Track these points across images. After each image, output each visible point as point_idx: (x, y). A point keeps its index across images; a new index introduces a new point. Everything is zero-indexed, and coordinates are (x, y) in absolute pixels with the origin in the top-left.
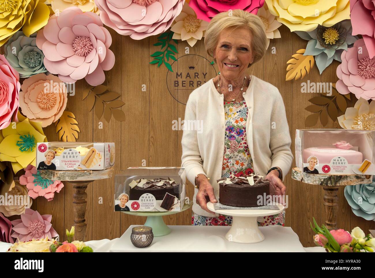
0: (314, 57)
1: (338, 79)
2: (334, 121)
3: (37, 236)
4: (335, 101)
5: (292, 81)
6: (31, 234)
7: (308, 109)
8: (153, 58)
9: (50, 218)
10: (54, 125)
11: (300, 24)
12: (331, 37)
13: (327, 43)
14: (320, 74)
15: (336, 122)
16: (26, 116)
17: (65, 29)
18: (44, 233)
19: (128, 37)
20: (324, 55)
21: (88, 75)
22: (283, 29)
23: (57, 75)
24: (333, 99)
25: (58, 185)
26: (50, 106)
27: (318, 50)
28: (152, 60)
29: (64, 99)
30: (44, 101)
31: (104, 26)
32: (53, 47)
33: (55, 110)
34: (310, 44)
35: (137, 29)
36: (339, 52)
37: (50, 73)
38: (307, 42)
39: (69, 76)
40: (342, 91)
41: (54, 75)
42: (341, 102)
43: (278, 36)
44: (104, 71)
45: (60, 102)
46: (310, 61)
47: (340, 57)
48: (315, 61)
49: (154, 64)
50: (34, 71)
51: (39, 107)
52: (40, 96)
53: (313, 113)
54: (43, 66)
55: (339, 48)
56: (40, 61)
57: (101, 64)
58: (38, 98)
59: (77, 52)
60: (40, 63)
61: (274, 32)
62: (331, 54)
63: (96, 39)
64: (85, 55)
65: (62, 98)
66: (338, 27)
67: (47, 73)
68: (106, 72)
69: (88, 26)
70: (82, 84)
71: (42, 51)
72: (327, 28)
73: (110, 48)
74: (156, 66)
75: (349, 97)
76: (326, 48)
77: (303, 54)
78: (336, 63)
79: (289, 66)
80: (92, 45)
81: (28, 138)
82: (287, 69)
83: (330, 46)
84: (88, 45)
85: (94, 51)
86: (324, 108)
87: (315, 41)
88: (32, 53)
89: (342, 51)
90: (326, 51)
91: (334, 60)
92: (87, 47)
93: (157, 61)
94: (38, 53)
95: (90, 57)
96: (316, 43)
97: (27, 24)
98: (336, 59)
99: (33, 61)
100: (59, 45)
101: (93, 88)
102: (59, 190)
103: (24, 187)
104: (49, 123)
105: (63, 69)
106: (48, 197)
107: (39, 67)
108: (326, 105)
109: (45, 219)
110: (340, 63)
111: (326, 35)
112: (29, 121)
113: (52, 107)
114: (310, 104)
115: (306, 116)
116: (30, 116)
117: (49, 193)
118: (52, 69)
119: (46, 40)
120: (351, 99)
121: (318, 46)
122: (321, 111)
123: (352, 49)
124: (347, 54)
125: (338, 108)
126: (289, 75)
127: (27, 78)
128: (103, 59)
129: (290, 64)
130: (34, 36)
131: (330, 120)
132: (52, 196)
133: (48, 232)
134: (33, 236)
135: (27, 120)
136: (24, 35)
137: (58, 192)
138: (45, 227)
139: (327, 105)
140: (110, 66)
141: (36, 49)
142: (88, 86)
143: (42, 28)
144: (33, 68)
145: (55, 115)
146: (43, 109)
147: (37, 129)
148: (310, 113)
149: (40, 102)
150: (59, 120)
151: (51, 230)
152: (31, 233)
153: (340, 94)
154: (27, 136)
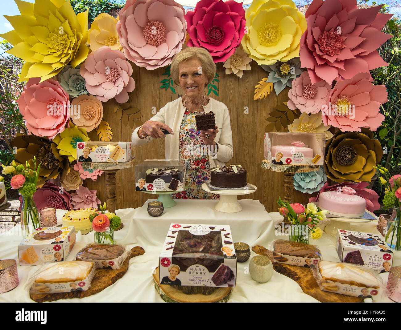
0: (273, 83)
1: (289, 99)
2: (285, 128)
3: (88, 203)
4: (286, 115)
5: (258, 100)
6: (84, 202)
7: (268, 120)
8: (162, 84)
9: (95, 192)
10: (95, 130)
11: (264, 60)
12: (285, 70)
13: (282, 74)
14: (277, 96)
15: (286, 129)
16: (76, 125)
17: (99, 63)
18: (92, 201)
19: (144, 68)
20: (280, 82)
21: (116, 96)
22: (253, 64)
23: (95, 96)
24: (285, 113)
25: (99, 171)
26: (91, 118)
27: (276, 78)
28: (161, 85)
29: (101, 113)
30: (87, 114)
31: (127, 60)
32: (92, 76)
33: (95, 120)
34: (271, 75)
35: (150, 63)
36: (290, 81)
37: (91, 94)
38: (269, 73)
39: (103, 96)
40: (291, 107)
41: (94, 95)
42: (290, 115)
43: (249, 68)
44: (129, 93)
45: (98, 115)
46: (271, 86)
47: (291, 84)
48: (274, 87)
49: (163, 88)
50: (80, 93)
51: (85, 118)
52: (84, 111)
53: (271, 123)
54: (86, 89)
55: (291, 78)
56: (84, 86)
57: (125, 88)
58: (83, 112)
59: (109, 79)
60: (83, 87)
61: (247, 65)
62: (285, 82)
63: (122, 70)
64: (114, 82)
65: (100, 112)
66: (290, 63)
67: (88, 94)
68: (129, 94)
69: (115, 61)
70: (113, 101)
71: (84, 78)
72: (283, 63)
73: (132, 76)
74: (164, 89)
75: (295, 112)
76: (282, 77)
77: (266, 81)
78: (288, 88)
79: (256, 90)
80: (119, 74)
81: (78, 139)
82: (255, 92)
83: (284, 76)
84: (116, 74)
85: (121, 78)
86: (278, 120)
87: (274, 72)
88: (78, 80)
89: (292, 79)
90: (281, 80)
91: (286, 86)
92: (115, 76)
93: (165, 86)
94: (82, 81)
95: (118, 83)
96: (275, 74)
97: (73, 60)
98: (288, 85)
99: (78, 86)
100: (96, 74)
101: (122, 106)
102: (100, 174)
103: (77, 172)
104: (91, 129)
105: (100, 91)
106: (93, 178)
107: (83, 90)
108: (280, 117)
109: (92, 193)
110: (291, 88)
111: (282, 68)
112: (78, 128)
113: (93, 118)
114: (270, 116)
115: (266, 125)
116: (78, 124)
117: (94, 176)
118: (92, 92)
119: (86, 71)
120: (297, 113)
121: (276, 76)
122: (276, 121)
123: (299, 79)
124: (296, 82)
125: (288, 119)
126: (256, 97)
127: (75, 98)
128: (127, 84)
129: (257, 88)
130: (78, 68)
131: (282, 127)
132: (96, 178)
133: (95, 201)
134: (85, 203)
135: (76, 127)
136: (72, 67)
137: (100, 175)
138: (92, 198)
139: (281, 117)
140: (132, 89)
141: (80, 78)
142: (117, 104)
143: (83, 62)
144: (79, 91)
145: (96, 124)
146: (87, 119)
147: (83, 133)
148: (269, 123)
149: (85, 115)
150: (98, 127)
151: (96, 200)
152: (83, 201)
153: (290, 109)
154: (78, 138)
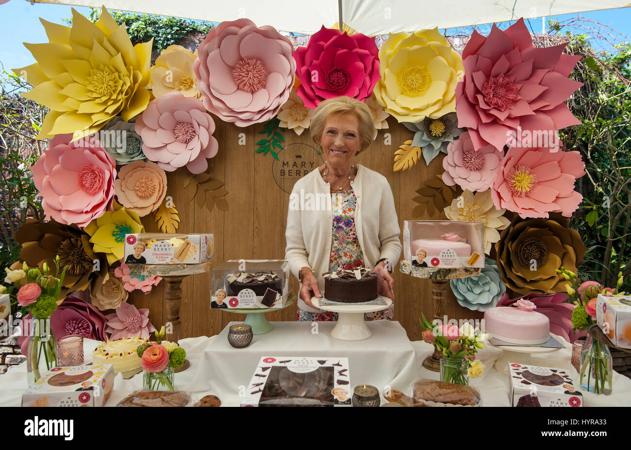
0: (421, 148)
1: (444, 171)
2: (441, 212)
3: (133, 331)
4: (441, 192)
5: (400, 172)
6: (127, 329)
7: (415, 200)
8: (258, 146)
9: (147, 313)
10: (153, 214)
11: (407, 115)
12: (437, 129)
13: (433, 135)
14: (427, 165)
15: (442, 213)
16: (122, 205)
17: (166, 115)
18: (141, 327)
19: (232, 124)
20: (430, 146)
21: (189, 163)
22: (391, 120)
23: (156, 162)
24: (440, 190)
25: (156, 278)
26: (148, 195)
27: (424, 141)
28: (257, 148)
29: (163, 187)
30: (142, 189)
31: (208, 112)
32: (153, 133)
33: (153, 199)
34: (417, 136)
35: (241, 116)
36: (445, 144)
37: (149, 160)
38: (414, 133)
39: (169, 163)
40: (448, 182)
41: (154, 162)
42: (447, 194)
43: (386, 126)
44: (207, 159)
45: (159, 191)
46: (417, 152)
47: (446, 149)
48: (422, 153)
49: (260, 152)
50: (133, 158)
51: (137, 195)
52: (138, 184)
53: (420, 204)
54: (142, 152)
55: (445, 140)
56: (139, 147)
57: (203, 152)
58: (136, 186)
59: (178, 139)
60: (139, 150)
61: (382, 122)
62: (437, 146)
63: (199, 125)
64: (187, 142)
65: (162, 186)
66: (444, 120)
67: (146, 160)
68: (208, 160)
69: (190, 112)
70: (183, 171)
71: (141, 137)
72: (434, 120)
73: (214, 135)
74: (261, 154)
75: (455, 189)
76: (433, 139)
77: (410, 145)
78: (442, 155)
79: (396, 157)
80: (194, 132)
81: (125, 228)
82: (395, 160)
83: (436, 138)
84: (190, 131)
85: (197, 137)
86: (431, 199)
87: (421, 132)
88: (130, 139)
89: (448, 143)
90: (433, 143)
91: (440, 152)
92: (189, 134)
93: (263, 149)
94: (137, 139)
95: (192, 144)
96: (423, 135)
97: (125, 109)
98: (443, 151)
99: (131, 147)
100: (159, 131)
101: (195, 177)
102: (157, 282)
103: (120, 279)
104: (147, 212)
105: (163, 156)
106: (145, 290)
107: (137, 154)
108: (432, 196)
109: (142, 313)
110: (447, 155)
111: (432, 127)
112: (126, 210)
113: (151, 195)
114: (417, 195)
115: (413, 207)
116: (127, 205)
117: (147, 285)
118: (151, 156)
119: (145, 125)
120: (457, 191)
121: (425, 137)
122: (428, 202)
123: (457, 142)
124: (453, 147)
125: (444, 199)
126: (397, 165)
127: (124, 165)
128: (205, 146)
129: (398, 154)
130: (133, 121)
131: (437, 211)
132: (149, 289)
133: (145, 327)
134: (129, 331)
135: (123, 209)
136: (122, 120)
137: (156, 285)
138: (142, 321)
139: (434, 196)
140: (213, 153)
141: (134, 135)
142: (190, 174)
143: (142, 113)
144: (131, 154)
145: (154, 204)
146: (141, 197)
147: (134, 219)
148: (417, 204)
149: (137, 190)
150: (158, 209)
151: (148, 325)
152: (127, 327)
153: (446, 185)
154: (124, 225)
